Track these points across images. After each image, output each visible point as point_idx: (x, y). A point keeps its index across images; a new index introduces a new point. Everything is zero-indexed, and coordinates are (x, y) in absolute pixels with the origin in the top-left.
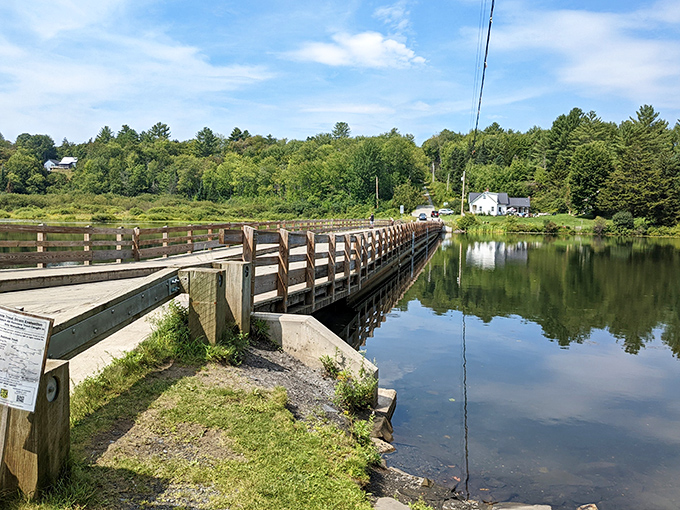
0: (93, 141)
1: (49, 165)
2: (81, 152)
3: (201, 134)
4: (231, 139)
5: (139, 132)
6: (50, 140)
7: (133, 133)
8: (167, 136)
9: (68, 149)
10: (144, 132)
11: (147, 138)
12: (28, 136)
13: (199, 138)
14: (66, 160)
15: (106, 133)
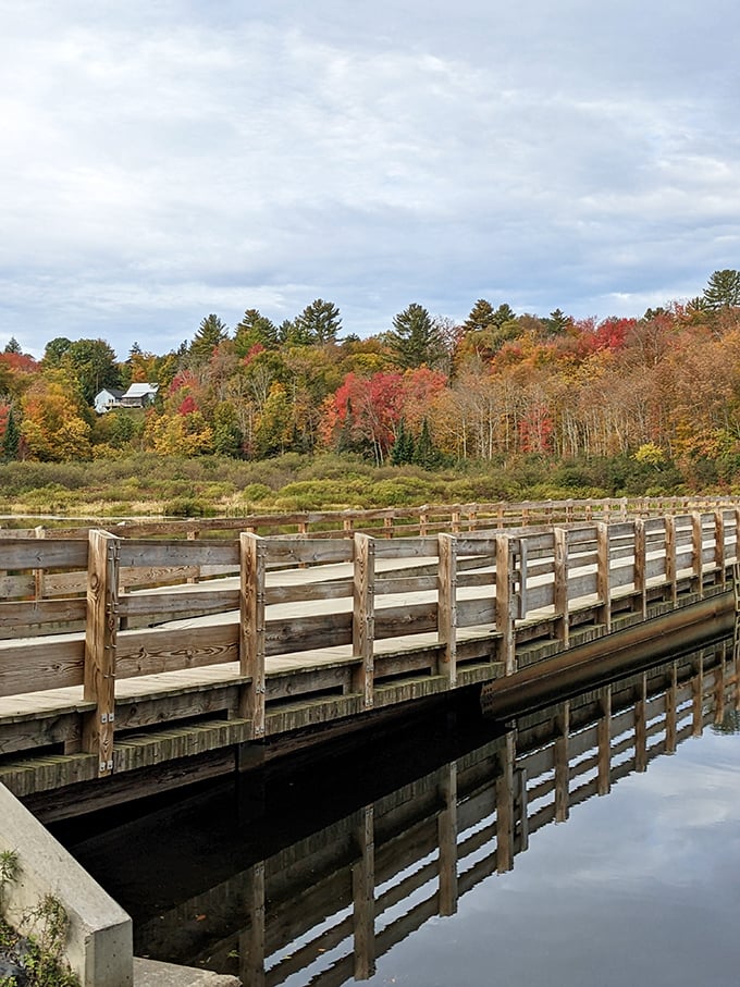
0: (188, 347)
1: (104, 399)
2: (164, 371)
3: (404, 319)
4: (470, 326)
5: (277, 324)
6: (108, 349)
7: (265, 326)
8: (332, 329)
9: (142, 366)
10: (287, 324)
11: (295, 335)
12: (65, 343)
13: (401, 328)
14: (137, 390)
15: (212, 326)
